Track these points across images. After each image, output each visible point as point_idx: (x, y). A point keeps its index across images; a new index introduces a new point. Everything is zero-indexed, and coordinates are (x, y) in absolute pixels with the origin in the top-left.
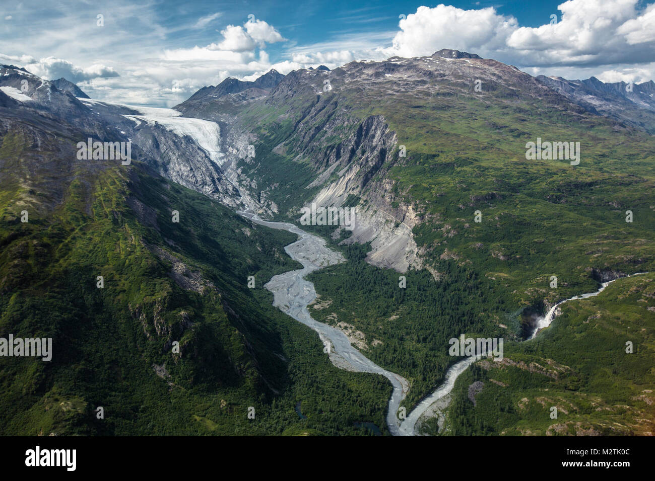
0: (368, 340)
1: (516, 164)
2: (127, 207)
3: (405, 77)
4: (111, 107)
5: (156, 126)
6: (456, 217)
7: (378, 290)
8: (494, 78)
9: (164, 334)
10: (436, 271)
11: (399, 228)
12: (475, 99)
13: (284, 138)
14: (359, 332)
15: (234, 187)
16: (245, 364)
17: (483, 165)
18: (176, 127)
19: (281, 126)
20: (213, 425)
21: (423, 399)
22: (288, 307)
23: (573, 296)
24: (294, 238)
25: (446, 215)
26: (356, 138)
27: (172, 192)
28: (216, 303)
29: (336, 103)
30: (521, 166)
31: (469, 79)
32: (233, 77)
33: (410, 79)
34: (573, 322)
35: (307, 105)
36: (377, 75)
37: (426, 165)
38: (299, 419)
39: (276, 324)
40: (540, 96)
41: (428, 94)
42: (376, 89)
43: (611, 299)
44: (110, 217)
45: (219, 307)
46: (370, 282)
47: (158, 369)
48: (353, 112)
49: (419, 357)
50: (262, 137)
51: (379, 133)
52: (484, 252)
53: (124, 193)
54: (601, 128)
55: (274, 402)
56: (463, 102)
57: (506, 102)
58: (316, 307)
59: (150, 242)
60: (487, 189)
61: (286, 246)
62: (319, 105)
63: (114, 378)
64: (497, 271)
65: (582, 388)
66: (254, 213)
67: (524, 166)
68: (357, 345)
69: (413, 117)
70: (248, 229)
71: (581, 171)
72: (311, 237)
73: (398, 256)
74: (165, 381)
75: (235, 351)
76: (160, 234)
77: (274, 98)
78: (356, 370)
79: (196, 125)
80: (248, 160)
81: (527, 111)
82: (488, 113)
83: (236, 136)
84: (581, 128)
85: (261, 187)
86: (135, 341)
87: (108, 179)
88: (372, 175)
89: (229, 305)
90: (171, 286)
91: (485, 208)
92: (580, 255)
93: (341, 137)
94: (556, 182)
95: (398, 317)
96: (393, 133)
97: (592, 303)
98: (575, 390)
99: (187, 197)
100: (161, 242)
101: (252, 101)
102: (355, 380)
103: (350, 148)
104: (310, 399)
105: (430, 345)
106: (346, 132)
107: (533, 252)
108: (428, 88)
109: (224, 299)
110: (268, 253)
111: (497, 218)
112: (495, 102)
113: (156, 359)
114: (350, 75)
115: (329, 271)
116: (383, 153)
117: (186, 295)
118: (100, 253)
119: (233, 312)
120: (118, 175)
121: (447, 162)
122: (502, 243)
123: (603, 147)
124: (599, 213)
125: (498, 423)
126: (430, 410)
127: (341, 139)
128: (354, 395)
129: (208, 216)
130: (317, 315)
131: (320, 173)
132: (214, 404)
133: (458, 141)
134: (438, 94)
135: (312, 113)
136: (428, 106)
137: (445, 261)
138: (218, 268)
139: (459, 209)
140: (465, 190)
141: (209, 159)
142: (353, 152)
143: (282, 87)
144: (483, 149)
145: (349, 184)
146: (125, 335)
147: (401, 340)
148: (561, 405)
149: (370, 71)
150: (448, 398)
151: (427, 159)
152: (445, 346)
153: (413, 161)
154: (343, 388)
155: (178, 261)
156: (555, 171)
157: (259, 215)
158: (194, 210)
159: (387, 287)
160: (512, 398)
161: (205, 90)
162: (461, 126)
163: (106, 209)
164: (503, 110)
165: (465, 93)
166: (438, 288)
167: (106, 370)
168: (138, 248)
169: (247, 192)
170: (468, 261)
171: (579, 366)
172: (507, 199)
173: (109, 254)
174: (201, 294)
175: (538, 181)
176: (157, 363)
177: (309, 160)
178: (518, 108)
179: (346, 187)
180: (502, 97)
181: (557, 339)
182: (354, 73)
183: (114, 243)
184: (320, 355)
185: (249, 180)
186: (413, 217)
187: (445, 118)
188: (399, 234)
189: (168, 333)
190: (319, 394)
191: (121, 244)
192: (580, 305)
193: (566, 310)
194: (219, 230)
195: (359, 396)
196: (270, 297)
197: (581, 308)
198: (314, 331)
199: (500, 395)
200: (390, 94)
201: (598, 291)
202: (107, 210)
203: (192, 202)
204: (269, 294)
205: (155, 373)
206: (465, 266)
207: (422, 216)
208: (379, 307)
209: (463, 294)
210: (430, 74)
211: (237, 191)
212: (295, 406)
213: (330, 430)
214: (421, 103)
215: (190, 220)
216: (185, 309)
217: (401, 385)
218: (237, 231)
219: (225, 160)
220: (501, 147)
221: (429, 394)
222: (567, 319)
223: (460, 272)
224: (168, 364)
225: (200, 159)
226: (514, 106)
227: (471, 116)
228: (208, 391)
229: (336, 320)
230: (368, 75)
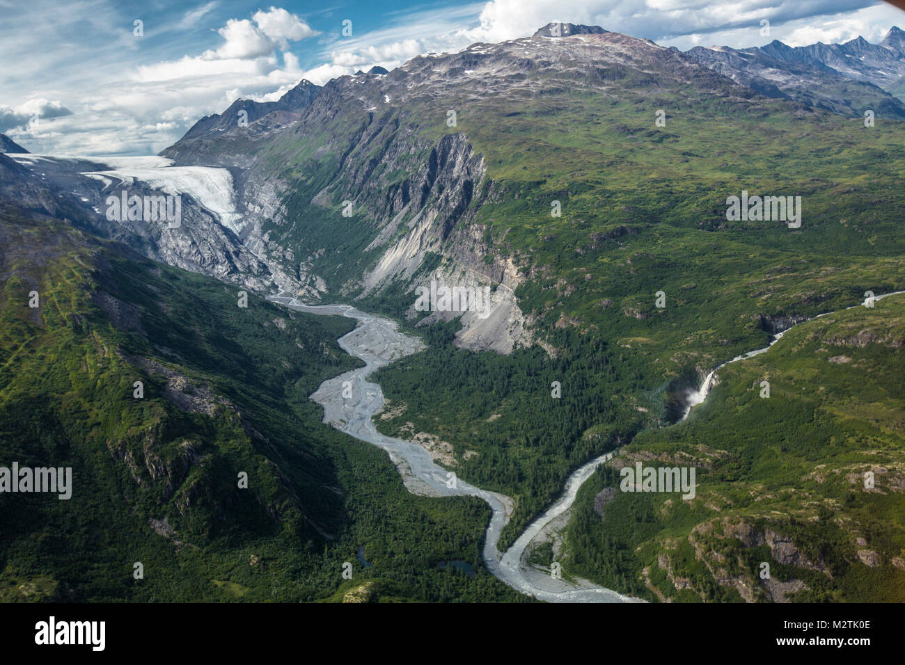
0: (458, 453)
1: (655, 181)
2: (95, 306)
3: (493, 72)
4: (63, 165)
5: (134, 184)
6: (573, 266)
7: (472, 383)
8: (621, 60)
9: (162, 476)
10: (550, 346)
11: (498, 292)
12: (595, 93)
13: (326, 182)
14: (444, 443)
15: (260, 262)
16: (282, 502)
17: (609, 188)
18: (166, 182)
19: (320, 164)
20: (240, 589)
21: (533, 520)
22: (344, 422)
23: (735, 356)
24: (352, 324)
25: (558, 265)
26: (428, 170)
27: (164, 280)
28: (234, 425)
29: (397, 122)
30: (663, 184)
31: (584, 65)
32: (245, 98)
33: (499, 74)
34: (734, 391)
35: (356, 128)
36: (453, 73)
37: (529, 198)
38: (362, 568)
39: (327, 447)
40: (688, 79)
41: (528, 94)
42: (453, 95)
43: (783, 353)
44: (69, 323)
45: (238, 430)
46: (461, 372)
47: (157, 525)
48: (422, 132)
49: (528, 466)
50: (295, 183)
51: (460, 158)
52: (614, 310)
53: (88, 287)
54: (778, 116)
55: (326, 549)
56: (579, 100)
57: (641, 93)
58: (384, 417)
59: (131, 353)
60: (614, 222)
61: (339, 337)
62: (372, 127)
63: (94, 544)
64: (633, 336)
65: (743, 477)
66: (292, 296)
67: (667, 183)
68: (442, 462)
69: (507, 130)
70: (282, 320)
71: (748, 181)
72: (376, 321)
73: (498, 331)
74: (168, 541)
75: (265, 487)
76: (147, 341)
77: (307, 123)
78: (440, 495)
79: (196, 177)
80: (277, 219)
81: (672, 103)
82: (615, 112)
83: (256, 186)
84: (750, 118)
85: (299, 257)
86: (121, 491)
87: (61, 271)
88: (455, 221)
89: (253, 426)
90: (166, 409)
91: (613, 249)
92: (744, 299)
93: (407, 170)
94: (711, 201)
95: (500, 415)
96: (480, 157)
97: (759, 363)
98: (734, 480)
99: (188, 285)
100: (150, 351)
101: (277, 130)
102: (439, 508)
103: (421, 185)
104: (377, 541)
105: (542, 449)
106: (414, 162)
107: (682, 304)
108: (527, 85)
109: (245, 419)
110: (313, 351)
111: (629, 262)
112: (625, 95)
113: (154, 511)
114: (414, 77)
115: (402, 365)
116: (468, 187)
117: (188, 419)
118: (59, 375)
119: (260, 435)
120: (77, 263)
121: (558, 190)
122: (638, 296)
123: (781, 144)
124: (772, 238)
125: (633, 538)
126: (543, 534)
127: (408, 173)
128: (437, 528)
129: (222, 307)
130: (385, 428)
131: (383, 227)
132: (241, 561)
133: (574, 157)
134: (542, 92)
135: (364, 140)
136: (528, 111)
137: (562, 331)
138: (238, 379)
139: (577, 254)
140: (583, 227)
141: (220, 224)
142: (426, 190)
143: (318, 105)
144: (608, 166)
145: (425, 238)
146: (105, 485)
147: (504, 447)
148: (711, 501)
149: (442, 69)
150: (567, 514)
151: (529, 189)
152: (565, 447)
153: (510, 194)
154: (423, 519)
155: (175, 374)
156: (710, 185)
157: (300, 298)
158: (200, 301)
159: (484, 376)
160: (654, 503)
161: (206, 122)
162: (577, 137)
163: (62, 314)
164: (637, 105)
165: (581, 86)
166: (555, 369)
167: (81, 536)
168: (114, 363)
169: (280, 266)
170: (592, 326)
171: (740, 449)
172: (643, 233)
173: (72, 375)
174: (212, 416)
175: (685, 202)
176: (155, 517)
177: (366, 209)
178: (658, 100)
179: (421, 243)
180: (634, 86)
181: (714, 417)
182: (419, 75)
183: (77, 359)
184: (390, 480)
185: (281, 248)
186: (514, 273)
187: (553, 126)
188: (497, 301)
189: (167, 474)
190: (389, 532)
191: (88, 360)
192: (743, 367)
193: (725, 377)
194: (240, 327)
195: (445, 528)
196: (318, 411)
197: (744, 371)
198: (382, 450)
199: (637, 501)
200: (473, 100)
201: (769, 345)
202: (64, 315)
203: (196, 290)
204: (317, 408)
205: (153, 530)
206: (589, 333)
207: (526, 272)
208: (473, 406)
209: (588, 373)
210: (529, 64)
211: (265, 267)
212: (356, 553)
213: (404, 576)
214: (519, 108)
215: (193, 317)
216: (188, 438)
217: (502, 506)
218: (266, 324)
219: (244, 223)
220: (634, 160)
221: (541, 513)
222: (726, 388)
223: (582, 343)
224: (171, 516)
225: (205, 227)
226: (653, 98)
227: (592, 119)
228: (231, 546)
229: (412, 431)
230: (440, 74)
